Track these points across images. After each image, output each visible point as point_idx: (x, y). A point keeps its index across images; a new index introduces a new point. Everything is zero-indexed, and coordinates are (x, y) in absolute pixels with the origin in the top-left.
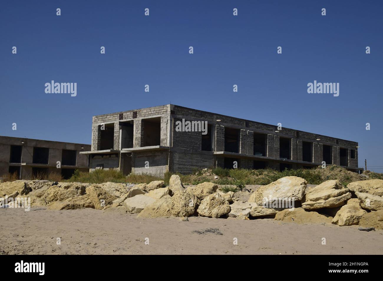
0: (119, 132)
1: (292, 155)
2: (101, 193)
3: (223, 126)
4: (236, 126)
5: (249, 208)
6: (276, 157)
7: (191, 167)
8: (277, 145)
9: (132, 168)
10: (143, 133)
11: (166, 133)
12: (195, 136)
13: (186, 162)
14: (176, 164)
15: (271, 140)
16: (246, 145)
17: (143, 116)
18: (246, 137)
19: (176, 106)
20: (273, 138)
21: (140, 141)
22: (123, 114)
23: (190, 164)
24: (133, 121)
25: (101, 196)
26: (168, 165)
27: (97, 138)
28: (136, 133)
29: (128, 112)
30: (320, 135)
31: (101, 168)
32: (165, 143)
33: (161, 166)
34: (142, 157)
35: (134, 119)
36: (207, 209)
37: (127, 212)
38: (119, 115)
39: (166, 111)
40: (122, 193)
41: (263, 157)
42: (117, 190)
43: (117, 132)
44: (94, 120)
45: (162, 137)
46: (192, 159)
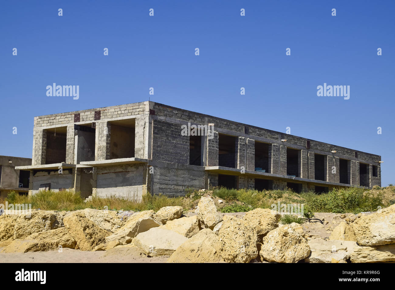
0: (74, 138)
1: (301, 172)
2: (88, 225)
3: (217, 133)
4: (233, 132)
5: (343, 249)
6: (282, 174)
7: (176, 187)
8: (283, 159)
9: (93, 189)
10: (109, 141)
11: (143, 141)
12: (181, 144)
13: (169, 181)
14: (156, 183)
15: (277, 151)
16: (246, 158)
17: (109, 117)
18: (246, 148)
19: (156, 104)
20: (279, 149)
21: (105, 150)
22: (79, 114)
23: (175, 183)
24: (94, 124)
25: (87, 229)
26: (146, 185)
27: (41, 148)
28: (100, 140)
29: (88, 111)
30: (335, 146)
31: (47, 189)
32: (141, 155)
33: (136, 186)
34: (108, 173)
35: (95, 121)
36: (277, 251)
37: (141, 254)
38: (73, 116)
39: (143, 111)
40: (114, 224)
41: (267, 174)
42: (106, 220)
43: (71, 138)
44: (35, 122)
45: (137, 146)
46: (177, 177)
